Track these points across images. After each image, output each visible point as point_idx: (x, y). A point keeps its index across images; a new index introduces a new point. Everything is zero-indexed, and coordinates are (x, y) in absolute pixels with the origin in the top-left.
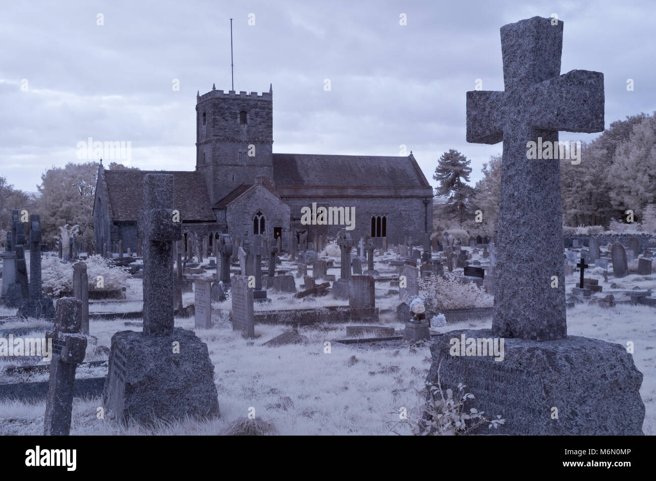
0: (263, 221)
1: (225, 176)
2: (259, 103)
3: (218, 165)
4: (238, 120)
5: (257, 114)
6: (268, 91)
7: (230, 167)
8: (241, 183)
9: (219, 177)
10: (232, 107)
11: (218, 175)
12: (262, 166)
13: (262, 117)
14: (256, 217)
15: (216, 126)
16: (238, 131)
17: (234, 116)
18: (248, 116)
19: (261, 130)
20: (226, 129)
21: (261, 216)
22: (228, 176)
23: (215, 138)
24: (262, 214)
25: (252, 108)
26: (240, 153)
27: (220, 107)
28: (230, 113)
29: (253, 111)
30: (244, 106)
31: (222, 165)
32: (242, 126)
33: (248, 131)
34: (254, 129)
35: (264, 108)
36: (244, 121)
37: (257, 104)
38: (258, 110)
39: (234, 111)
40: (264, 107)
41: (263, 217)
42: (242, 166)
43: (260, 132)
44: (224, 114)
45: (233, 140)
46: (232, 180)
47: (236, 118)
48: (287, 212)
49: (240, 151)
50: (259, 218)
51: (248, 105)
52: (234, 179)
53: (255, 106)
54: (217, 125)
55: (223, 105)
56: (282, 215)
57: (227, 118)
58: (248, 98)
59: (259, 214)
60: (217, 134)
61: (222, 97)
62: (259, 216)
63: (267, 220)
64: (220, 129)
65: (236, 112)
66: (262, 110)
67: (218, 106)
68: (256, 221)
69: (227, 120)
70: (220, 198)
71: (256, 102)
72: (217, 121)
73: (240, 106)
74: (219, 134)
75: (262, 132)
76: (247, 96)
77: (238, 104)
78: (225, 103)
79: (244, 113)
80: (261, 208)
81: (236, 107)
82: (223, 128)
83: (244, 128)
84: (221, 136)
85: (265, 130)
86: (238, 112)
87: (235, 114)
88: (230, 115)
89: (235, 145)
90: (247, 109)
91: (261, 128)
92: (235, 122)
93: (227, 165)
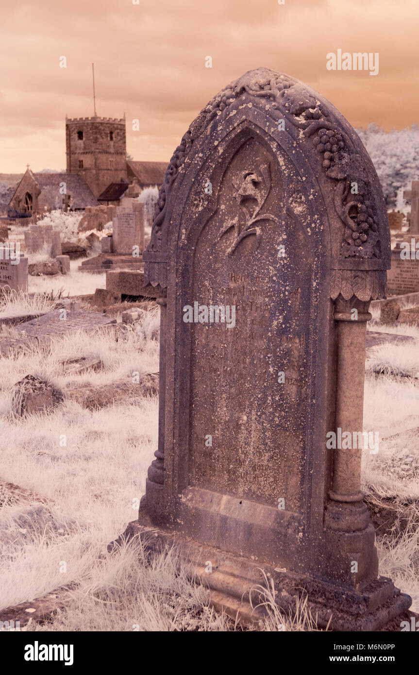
1: (103, 177)
2: (119, 126)
3: (99, 170)
4: (109, 138)
5: (118, 133)
6: (122, 118)
7: (106, 171)
8: (111, 182)
10: (105, 129)
11: (99, 177)
12: (121, 170)
13: (121, 136)
15: (98, 142)
16: (109, 146)
18: (114, 135)
19: (120, 145)
20: (102, 144)
23: (98, 151)
26: (110, 161)
28: (105, 133)
29: (116, 131)
30: (111, 128)
31: (101, 170)
33: (114, 146)
34: (116, 145)
35: (121, 130)
36: (111, 139)
38: (118, 131)
42: (111, 170)
43: (120, 147)
44: (102, 134)
45: (107, 152)
46: (106, 180)
49: (110, 159)
51: (114, 127)
53: (117, 129)
55: (101, 127)
60: (98, 148)
61: (100, 122)
64: (100, 144)
67: (98, 128)
69: (103, 138)
70: (101, 193)
71: (117, 125)
76: (113, 121)
77: (109, 127)
79: (111, 133)
81: (107, 129)
83: (112, 143)
84: (100, 149)
85: (122, 145)
86: (108, 132)
87: (107, 134)
88: (105, 135)
89: (107, 156)
90: (113, 129)
91: (120, 143)
92: (107, 139)
93: (104, 170)
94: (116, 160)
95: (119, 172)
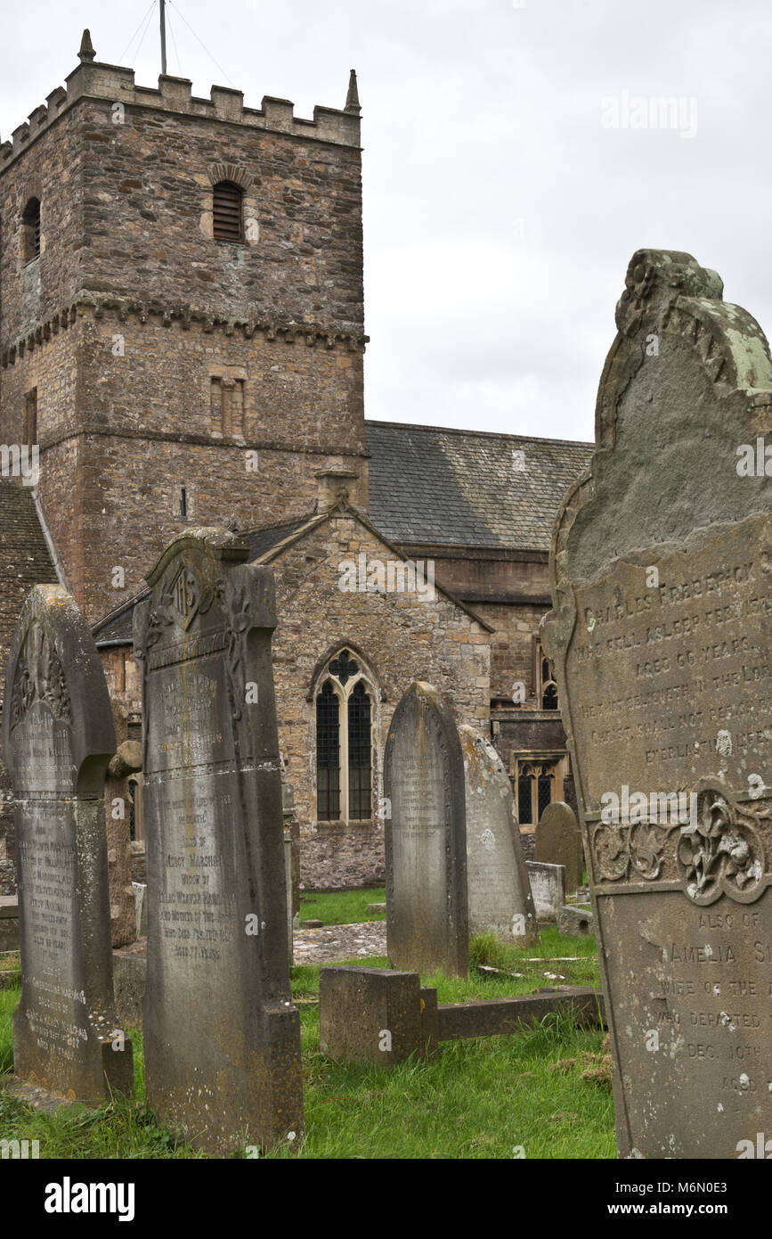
0: (360, 701)
1: (143, 491)
2: (302, 151)
3: (106, 434)
4: (206, 223)
5: (291, 202)
7: (172, 450)
9: (112, 495)
10: (172, 154)
11: (108, 484)
13: (315, 220)
14: (328, 686)
15: (96, 241)
16: (205, 277)
17: (183, 198)
18: (250, 206)
19: (311, 282)
20: (145, 257)
21: (353, 680)
22: (158, 490)
24: (354, 669)
25: (268, 172)
26: (215, 380)
27: (119, 150)
28: (168, 183)
29: (274, 186)
30: (232, 159)
31: (127, 434)
32: (224, 252)
33: (252, 281)
34: (278, 275)
36: (230, 230)
37: (291, 155)
38: (296, 184)
39: (182, 176)
40: (324, 176)
41: (360, 686)
42: (225, 444)
43: (307, 292)
44: (137, 185)
45: (182, 318)
46: (176, 512)
47: (197, 211)
48: (477, 660)
49: (215, 371)
50: (345, 691)
51: (251, 153)
52: (190, 512)
53: (284, 166)
54: (103, 233)
55: (129, 136)
56: (451, 673)
57: (150, 207)
58: (251, 121)
59: (344, 667)
60: (105, 279)
61: (126, 97)
62: (344, 680)
63: (384, 701)
64: (116, 253)
65: (194, 184)
66: (315, 189)
67: (107, 140)
68: (326, 706)
69: (152, 216)
71: (289, 145)
72: (102, 217)
73: (216, 154)
74: (114, 281)
75: (316, 289)
76: (247, 111)
77: (204, 147)
78: (141, 130)
79: (229, 192)
80: (355, 640)
81: (194, 159)
82: (128, 249)
83: (234, 264)
84: (123, 292)
85: (329, 283)
86: (203, 181)
87: (190, 189)
88: (166, 194)
89: (191, 342)
90: (245, 172)
91: (312, 271)
92: (191, 226)
93: (155, 437)
94: (269, 380)
95: (297, 463)
